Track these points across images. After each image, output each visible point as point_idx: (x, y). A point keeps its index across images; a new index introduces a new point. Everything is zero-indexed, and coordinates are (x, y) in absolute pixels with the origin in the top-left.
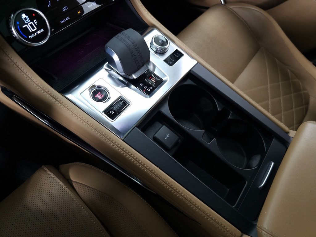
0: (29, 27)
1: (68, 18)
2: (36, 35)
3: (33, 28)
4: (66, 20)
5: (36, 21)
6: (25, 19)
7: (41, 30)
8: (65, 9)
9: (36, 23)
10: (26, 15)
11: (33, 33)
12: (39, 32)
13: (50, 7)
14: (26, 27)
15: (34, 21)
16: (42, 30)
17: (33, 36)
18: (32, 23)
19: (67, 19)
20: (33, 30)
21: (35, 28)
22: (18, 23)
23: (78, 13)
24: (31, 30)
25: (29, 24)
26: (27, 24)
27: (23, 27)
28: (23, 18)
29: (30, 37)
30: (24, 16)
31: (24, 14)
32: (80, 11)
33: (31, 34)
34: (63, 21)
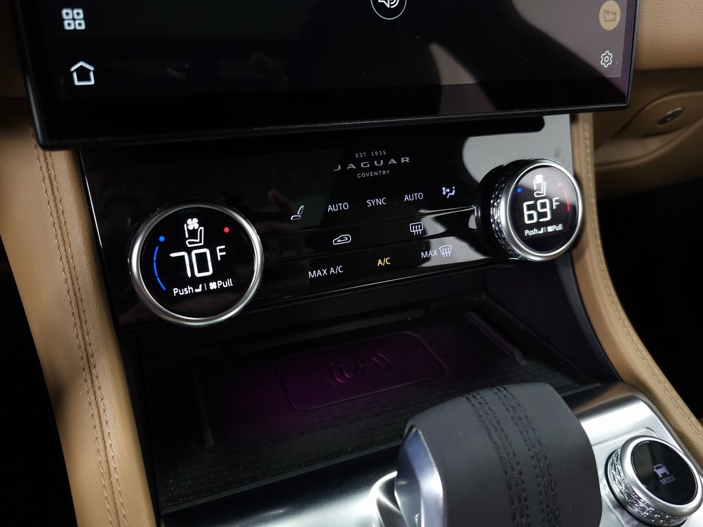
0: (189, 259)
1: (339, 268)
3: (203, 267)
4: (328, 271)
5: (221, 251)
6: (193, 233)
7: (224, 280)
8: (342, 240)
10: (200, 224)
11: (195, 282)
12: (213, 286)
14: (183, 257)
15: (218, 248)
16: (228, 283)
17: (187, 290)
18: (207, 251)
19: (332, 270)
20: (198, 275)
21: (207, 270)
22: (162, 239)
23: (380, 262)
24: (191, 268)
25: (194, 252)
26: (189, 251)
27: (173, 255)
28: (188, 230)
29: (175, 292)
30: (193, 224)
31: (196, 220)
32: (386, 260)
33: (185, 281)
34: (319, 273)
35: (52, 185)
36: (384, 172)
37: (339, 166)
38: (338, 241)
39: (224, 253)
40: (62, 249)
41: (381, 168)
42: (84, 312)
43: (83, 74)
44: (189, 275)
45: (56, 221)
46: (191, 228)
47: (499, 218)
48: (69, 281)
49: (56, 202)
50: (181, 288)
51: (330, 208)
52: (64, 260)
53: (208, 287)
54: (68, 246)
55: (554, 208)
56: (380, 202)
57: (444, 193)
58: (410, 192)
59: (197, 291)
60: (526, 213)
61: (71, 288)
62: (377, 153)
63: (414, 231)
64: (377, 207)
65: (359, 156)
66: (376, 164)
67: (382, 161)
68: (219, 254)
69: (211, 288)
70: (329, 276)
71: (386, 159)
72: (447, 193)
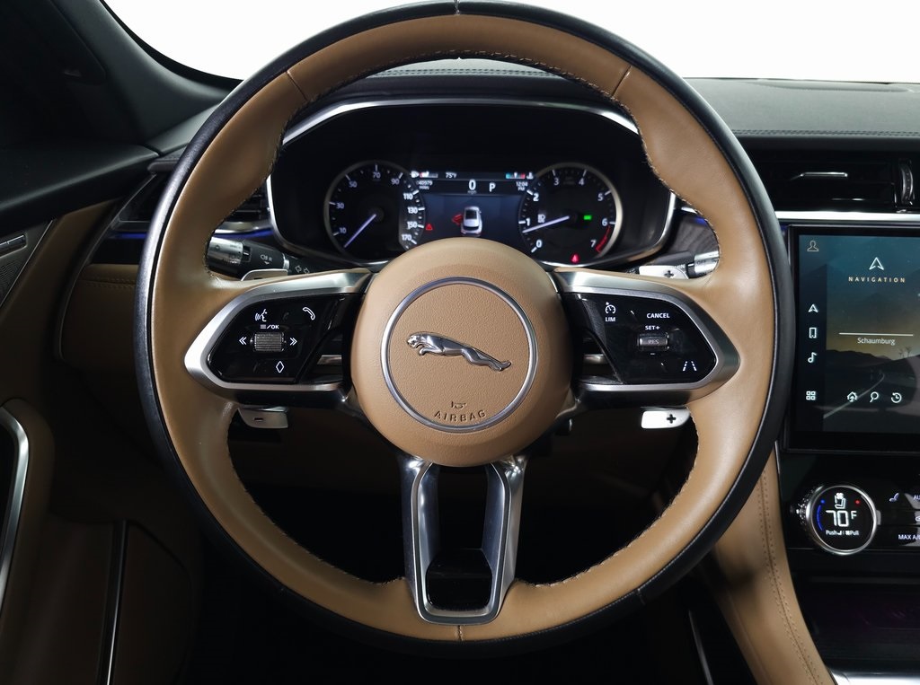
0: (837, 516)
2: (840, 534)
3: (843, 521)
6: (840, 501)
7: (854, 531)
9: (853, 516)
10: (844, 497)
11: (838, 529)
12: (848, 533)
13: (893, 502)
14: (832, 514)
15: (852, 512)
16: (857, 533)
17: (833, 532)
18: (845, 512)
20: (841, 525)
21: (845, 523)
22: (823, 502)
24: (837, 522)
25: (839, 512)
26: (836, 510)
27: (828, 511)
29: (826, 532)
30: (839, 496)
31: (842, 494)
33: (833, 528)
39: (856, 515)
44: (835, 524)
46: (838, 498)
50: (829, 530)
53: (845, 533)
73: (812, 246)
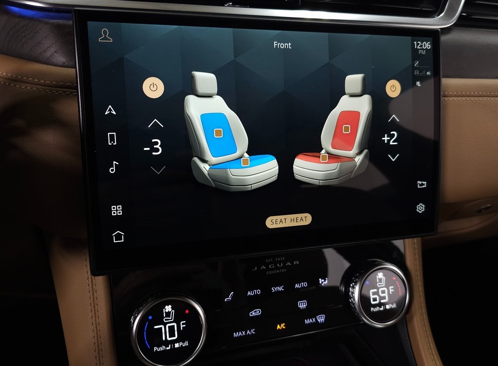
0: (165, 330)
1: (252, 331)
3: (172, 334)
4: (246, 333)
5: (183, 324)
6: (168, 314)
7: (184, 342)
8: (255, 313)
10: (172, 308)
11: (167, 343)
12: (177, 345)
14: (161, 328)
16: (186, 344)
17: (162, 348)
18: (175, 324)
19: (248, 332)
20: (169, 339)
21: (174, 336)
22: (150, 318)
23: (278, 327)
24: (166, 336)
25: (168, 325)
26: (165, 325)
27: (156, 327)
28: (165, 312)
29: (155, 350)
30: (168, 308)
31: (170, 306)
32: (283, 325)
33: (161, 343)
34: (240, 334)
35: (92, 282)
36: (283, 270)
37: (256, 268)
38: (253, 314)
39: (185, 326)
40: (94, 319)
41: (281, 268)
42: (102, 357)
43: (118, 237)
44: (164, 339)
45: (92, 302)
46: (167, 311)
47: (354, 300)
48: (95, 331)
49: (94, 291)
50: (158, 347)
51: (249, 293)
52: (94, 325)
53: (174, 346)
54: (97, 318)
55: (391, 293)
56: (280, 289)
57: (320, 282)
58: (299, 282)
59: (167, 348)
60: (372, 297)
61: (96, 342)
62: (279, 259)
63: (301, 306)
64: (278, 292)
65: (268, 261)
66: (278, 266)
67: (282, 264)
68: (182, 326)
69: (176, 347)
70: (246, 336)
71: (285, 262)
72: (322, 282)
73: (103, 34)
